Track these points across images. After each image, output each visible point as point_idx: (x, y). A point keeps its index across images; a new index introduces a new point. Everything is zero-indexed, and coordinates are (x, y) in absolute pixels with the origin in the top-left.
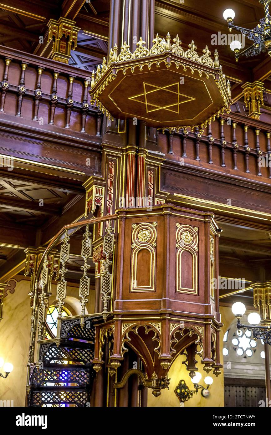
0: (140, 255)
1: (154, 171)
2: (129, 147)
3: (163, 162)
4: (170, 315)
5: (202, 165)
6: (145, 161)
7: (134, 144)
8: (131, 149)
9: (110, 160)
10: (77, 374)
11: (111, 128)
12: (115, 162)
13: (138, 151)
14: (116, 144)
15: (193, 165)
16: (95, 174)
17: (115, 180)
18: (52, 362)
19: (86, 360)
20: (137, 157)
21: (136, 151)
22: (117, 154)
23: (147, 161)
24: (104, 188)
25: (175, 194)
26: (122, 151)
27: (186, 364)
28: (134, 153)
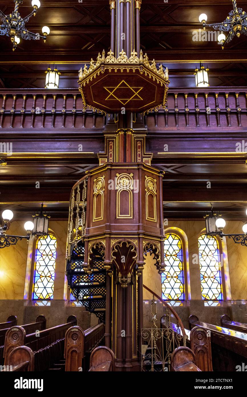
0: (97, 198)
1: (141, 141)
2: (119, 129)
3: (146, 134)
5: (179, 130)
6: (133, 136)
7: (122, 127)
8: (121, 131)
9: (110, 141)
10: (98, 276)
11: (110, 121)
12: (113, 141)
13: (125, 131)
14: (111, 130)
15: (172, 131)
16: (100, 152)
17: (113, 153)
18: (76, 270)
19: (99, 267)
20: (125, 134)
21: (124, 131)
22: (113, 136)
23: (135, 136)
24: (106, 159)
25: (158, 153)
26: (117, 133)
27: (156, 266)
28: (122, 133)
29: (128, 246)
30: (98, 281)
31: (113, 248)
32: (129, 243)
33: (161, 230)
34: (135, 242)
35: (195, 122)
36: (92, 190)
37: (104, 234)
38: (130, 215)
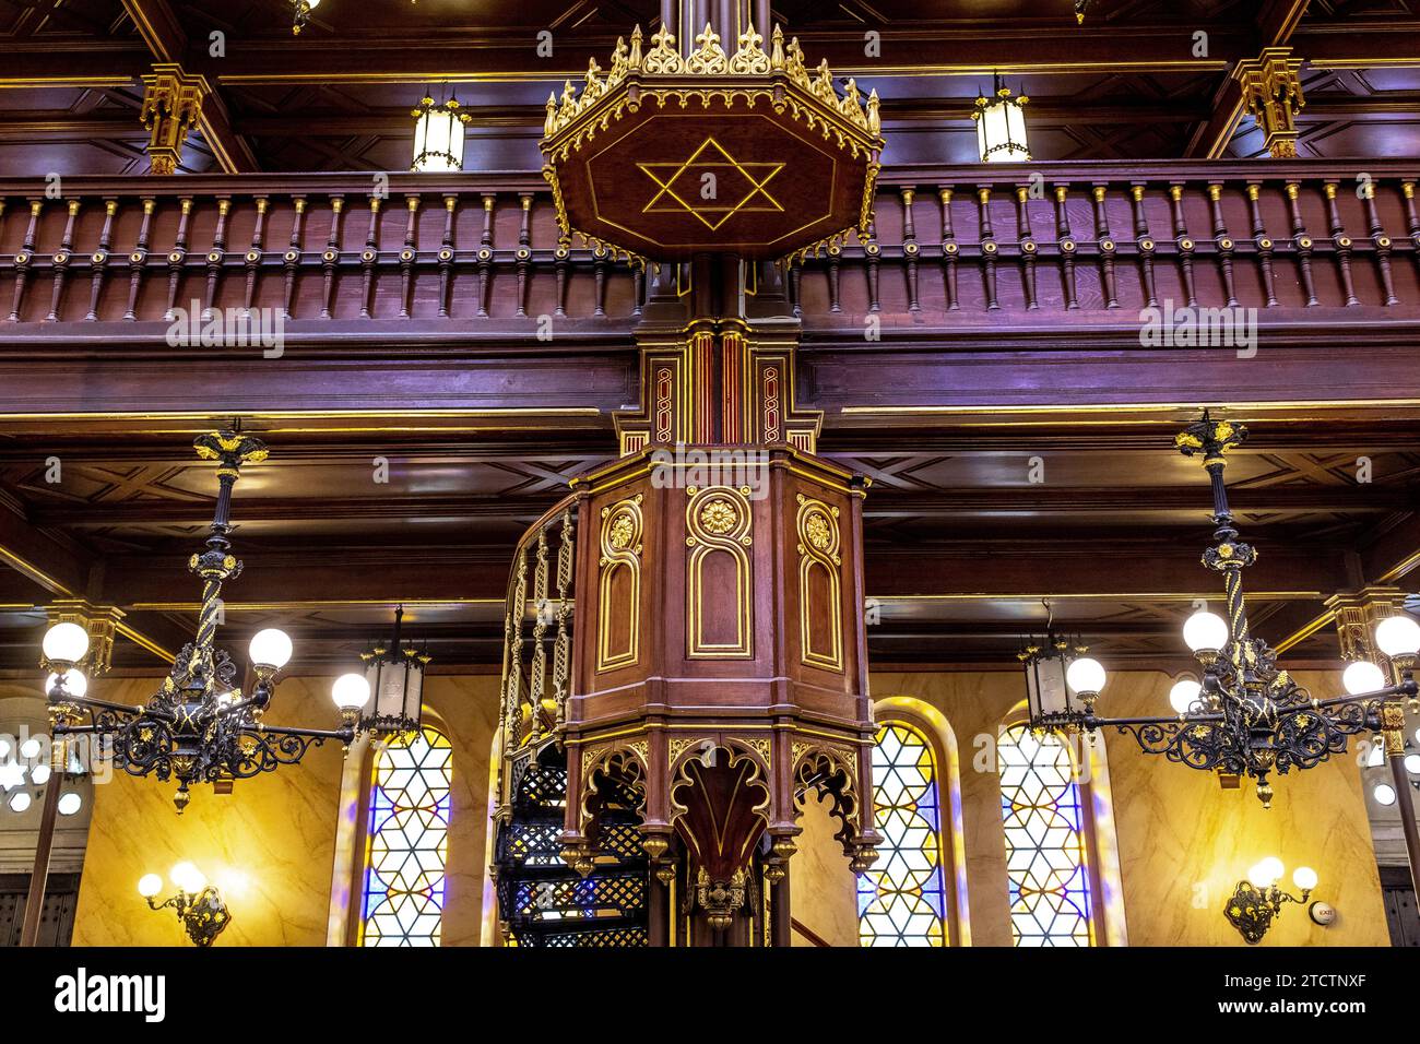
0: (615, 582)
1: (777, 365)
2: (696, 322)
3: (798, 337)
4: (665, 718)
5: (922, 322)
6: (748, 345)
7: (706, 313)
8: (701, 326)
9: (659, 366)
10: (616, 885)
11: (660, 290)
12: (672, 366)
13: (718, 329)
14: (665, 324)
15: (896, 325)
16: (622, 407)
17: (674, 410)
18: (530, 862)
19: (621, 849)
20: (718, 340)
21: (714, 330)
22: (673, 347)
23: (754, 345)
24: (647, 433)
25: (844, 410)
26: (685, 336)
27: (842, 840)
28: (708, 335)
29: (732, 762)
30: (615, 905)
31: (678, 771)
32: (738, 751)
33: (858, 700)
34: (762, 749)
35: (980, 293)
36: (594, 552)
37: (643, 718)
38: (740, 645)
